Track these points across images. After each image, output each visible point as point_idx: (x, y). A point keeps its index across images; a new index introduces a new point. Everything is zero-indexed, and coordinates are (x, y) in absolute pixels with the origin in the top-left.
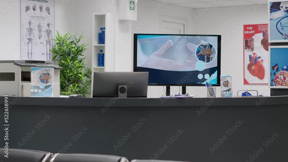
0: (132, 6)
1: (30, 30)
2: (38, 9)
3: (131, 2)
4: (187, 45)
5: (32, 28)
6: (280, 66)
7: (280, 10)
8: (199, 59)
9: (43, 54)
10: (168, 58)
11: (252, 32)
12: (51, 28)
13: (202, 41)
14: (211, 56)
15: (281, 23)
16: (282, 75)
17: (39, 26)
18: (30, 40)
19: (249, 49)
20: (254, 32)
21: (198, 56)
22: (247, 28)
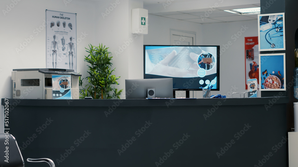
0: (143, 21)
1: (55, 43)
2: (61, 25)
3: (142, 18)
4: (189, 54)
5: (57, 41)
6: (269, 72)
7: (268, 22)
8: (200, 67)
9: (66, 64)
10: (173, 66)
11: (252, 43)
12: (74, 41)
13: (203, 51)
14: (211, 64)
15: (269, 34)
16: (271, 79)
17: (63, 40)
18: (54, 51)
19: (250, 58)
20: (254, 43)
21: (199, 64)
22: (247, 40)
